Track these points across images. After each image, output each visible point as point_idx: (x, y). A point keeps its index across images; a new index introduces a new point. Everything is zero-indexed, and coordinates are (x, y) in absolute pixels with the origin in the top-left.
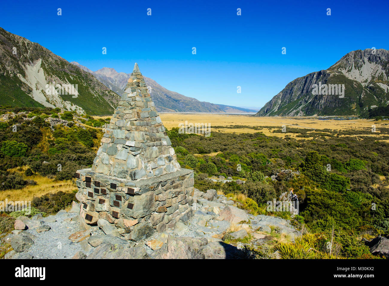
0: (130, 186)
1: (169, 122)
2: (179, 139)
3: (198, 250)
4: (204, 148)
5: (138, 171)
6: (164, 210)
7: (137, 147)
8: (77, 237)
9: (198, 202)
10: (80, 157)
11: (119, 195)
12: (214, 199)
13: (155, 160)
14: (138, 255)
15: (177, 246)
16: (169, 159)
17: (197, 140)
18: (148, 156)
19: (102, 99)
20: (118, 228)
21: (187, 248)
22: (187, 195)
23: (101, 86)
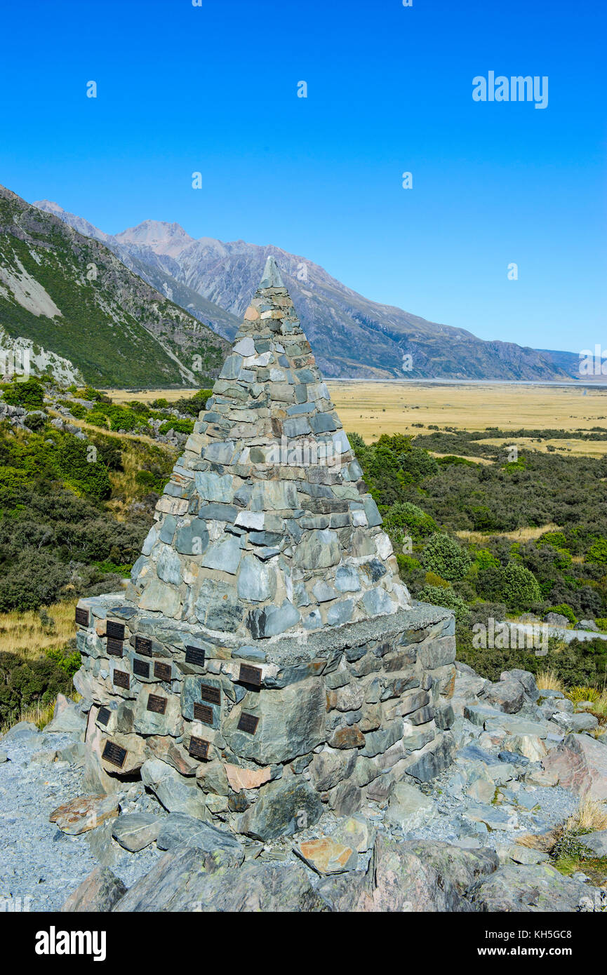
0: (249, 658)
1: (367, 413)
2: (404, 475)
3: (465, 886)
4: (494, 511)
5: (272, 611)
6: (355, 740)
7: (272, 533)
8: (78, 816)
9: (468, 715)
10: (66, 534)
11: (212, 685)
12: (525, 704)
13: (329, 576)
14: (286, 889)
15: (402, 871)
16: (375, 571)
17: (467, 481)
18: (307, 562)
19: (138, 330)
20: (207, 793)
21: (433, 879)
22: (430, 693)
23: (137, 288)
